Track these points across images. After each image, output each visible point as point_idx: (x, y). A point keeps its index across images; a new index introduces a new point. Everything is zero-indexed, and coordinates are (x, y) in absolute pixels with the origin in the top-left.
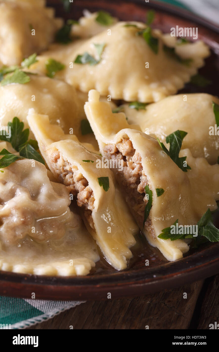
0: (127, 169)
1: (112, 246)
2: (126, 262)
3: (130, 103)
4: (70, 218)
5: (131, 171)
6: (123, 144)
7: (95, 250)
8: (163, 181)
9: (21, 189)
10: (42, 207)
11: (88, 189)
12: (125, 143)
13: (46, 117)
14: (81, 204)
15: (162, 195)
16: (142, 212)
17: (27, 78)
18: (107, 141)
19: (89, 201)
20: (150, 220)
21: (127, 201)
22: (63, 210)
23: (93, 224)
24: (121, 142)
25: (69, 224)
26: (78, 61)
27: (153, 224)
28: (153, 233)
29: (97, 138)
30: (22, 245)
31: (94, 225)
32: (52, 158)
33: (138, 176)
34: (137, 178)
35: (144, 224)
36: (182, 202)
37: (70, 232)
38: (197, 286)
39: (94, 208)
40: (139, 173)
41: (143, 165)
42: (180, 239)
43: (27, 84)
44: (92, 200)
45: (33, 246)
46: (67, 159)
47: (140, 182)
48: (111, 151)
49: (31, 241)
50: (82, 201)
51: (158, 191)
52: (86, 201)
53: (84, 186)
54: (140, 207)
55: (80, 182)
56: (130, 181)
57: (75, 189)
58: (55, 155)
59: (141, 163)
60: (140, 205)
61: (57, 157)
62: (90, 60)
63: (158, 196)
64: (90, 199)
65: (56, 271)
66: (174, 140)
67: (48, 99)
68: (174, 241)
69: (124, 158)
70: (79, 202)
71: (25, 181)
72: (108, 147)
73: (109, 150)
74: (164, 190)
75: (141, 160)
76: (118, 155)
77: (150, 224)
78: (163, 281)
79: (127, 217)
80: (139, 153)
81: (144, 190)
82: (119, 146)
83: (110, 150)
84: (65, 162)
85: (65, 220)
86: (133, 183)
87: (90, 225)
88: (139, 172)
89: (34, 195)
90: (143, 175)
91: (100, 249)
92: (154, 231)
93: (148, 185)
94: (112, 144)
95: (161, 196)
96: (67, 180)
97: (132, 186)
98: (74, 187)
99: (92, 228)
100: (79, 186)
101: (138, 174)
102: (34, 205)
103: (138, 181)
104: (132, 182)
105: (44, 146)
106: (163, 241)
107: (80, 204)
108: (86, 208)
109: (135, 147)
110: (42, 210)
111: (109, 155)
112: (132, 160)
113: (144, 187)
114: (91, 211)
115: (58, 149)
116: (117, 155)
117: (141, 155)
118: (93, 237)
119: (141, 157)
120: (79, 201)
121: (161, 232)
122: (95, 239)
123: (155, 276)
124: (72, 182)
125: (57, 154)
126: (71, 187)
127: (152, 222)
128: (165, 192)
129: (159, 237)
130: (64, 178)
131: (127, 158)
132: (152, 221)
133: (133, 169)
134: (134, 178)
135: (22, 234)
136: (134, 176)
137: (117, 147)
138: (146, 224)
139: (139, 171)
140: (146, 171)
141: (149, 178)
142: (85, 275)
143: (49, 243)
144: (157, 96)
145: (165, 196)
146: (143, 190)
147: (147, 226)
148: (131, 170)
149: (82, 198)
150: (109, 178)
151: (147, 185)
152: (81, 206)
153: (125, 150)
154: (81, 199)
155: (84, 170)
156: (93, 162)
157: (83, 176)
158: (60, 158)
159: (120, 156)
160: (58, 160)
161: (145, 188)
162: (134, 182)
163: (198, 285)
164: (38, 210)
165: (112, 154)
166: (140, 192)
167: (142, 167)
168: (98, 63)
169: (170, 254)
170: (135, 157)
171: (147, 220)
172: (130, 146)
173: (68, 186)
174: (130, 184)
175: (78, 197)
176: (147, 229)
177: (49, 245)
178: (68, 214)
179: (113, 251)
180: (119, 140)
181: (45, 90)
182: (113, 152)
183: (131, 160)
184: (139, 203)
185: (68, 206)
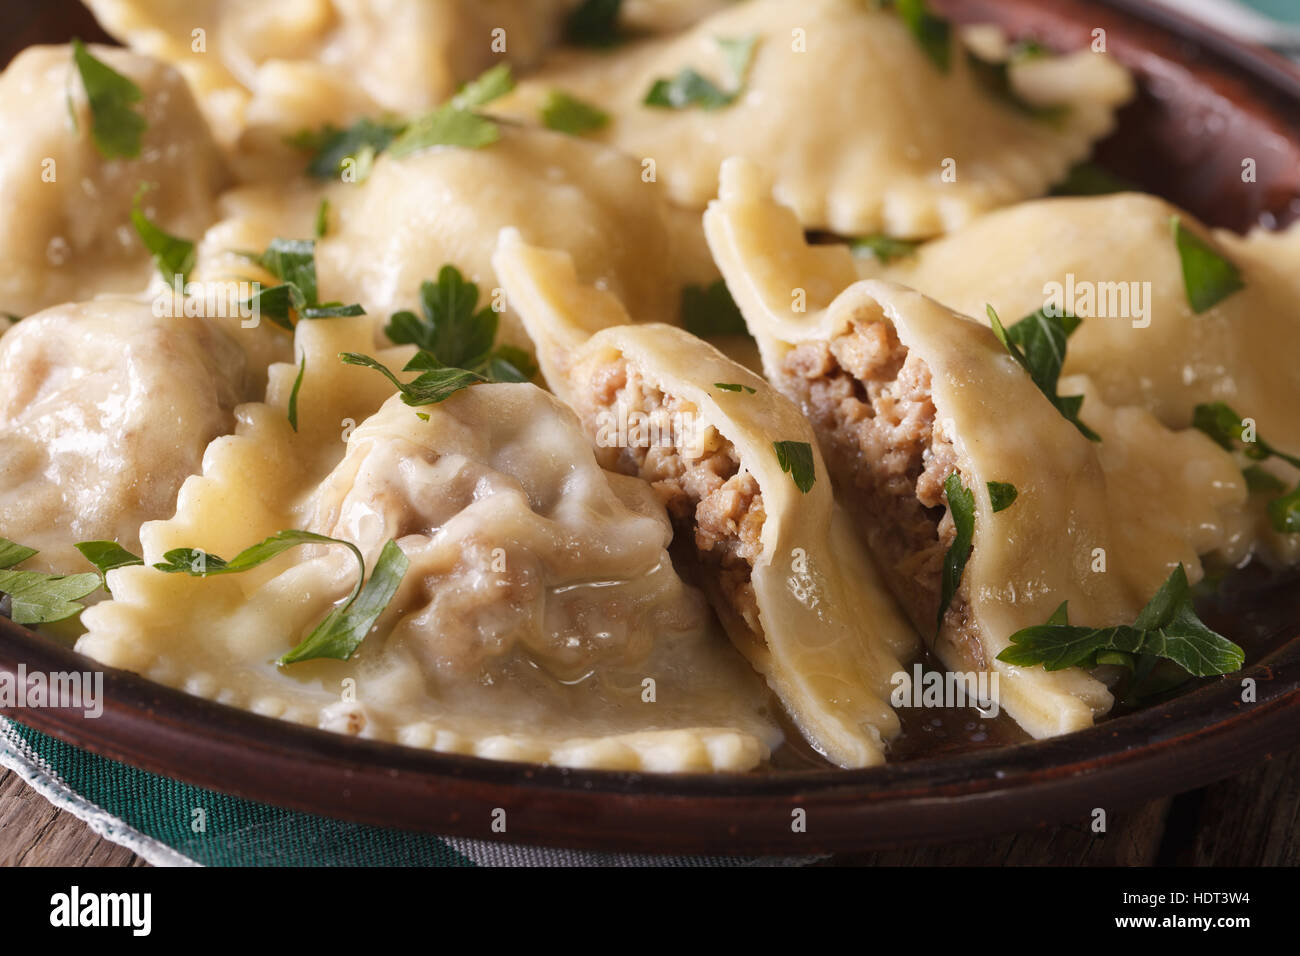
0: (873, 426)
1: (828, 695)
2: (882, 745)
3: (850, 241)
4: (670, 590)
5: (887, 431)
6: (857, 337)
7: (761, 712)
8: (1014, 459)
9: (496, 476)
10: (574, 541)
11: (737, 483)
12: (864, 334)
13: (563, 258)
14: (710, 538)
15: (1010, 508)
16: (932, 575)
17: (488, 132)
18: (795, 334)
19: (743, 527)
20: (965, 603)
21: (871, 544)
22: (647, 558)
23: (756, 612)
24: (850, 330)
25: (665, 614)
26: (657, 97)
27: (977, 615)
28: (977, 649)
29: (754, 328)
30: (499, 681)
31: (759, 616)
32: (597, 385)
33: (916, 450)
34: (911, 456)
35: (941, 619)
36: (1079, 540)
37: (670, 647)
38: (1137, 854)
39: (760, 550)
40: (919, 435)
41: (936, 401)
42: (1078, 665)
43: (486, 147)
44: (753, 523)
45: (537, 687)
46: (655, 380)
47: (922, 470)
48: (807, 369)
49: (532, 667)
50: (715, 530)
51: (995, 490)
52: (731, 525)
53: (720, 478)
54: (927, 560)
55: (706, 463)
56: (884, 469)
57: (685, 492)
58: (607, 375)
59: (930, 397)
60: (921, 554)
61: (616, 382)
62: (703, 93)
63: (995, 511)
64: (747, 517)
65: (636, 758)
66: (1038, 335)
67: (565, 202)
68: (1059, 674)
69: (859, 391)
70: (705, 533)
71: (507, 453)
72: (800, 355)
73: (803, 364)
74: (1018, 490)
75: (930, 384)
76: (835, 383)
77: (964, 618)
78: (1030, 789)
79: (874, 599)
80: (921, 360)
81: (940, 494)
82: (840, 347)
83: (808, 364)
84: (645, 397)
85: (653, 596)
86: (895, 475)
87: (744, 614)
88: (922, 432)
89: (539, 503)
90: (935, 440)
91: (781, 704)
92: (982, 640)
93: (959, 472)
94: (814, 343)
95: (1005, 512)
96: (655, 464)
97: (894, 486)
98: (682, 486)
99: (750, 629)
100: (700, 478)
101: (919, 437)
102: (544, 530)
103: (916, 467)
104: (891, 470)
105: (563, 352)
106: (1018, 673)
107: (707, 540)
108: (730, 556)
109: (905, 336)
110: (572, 552)
111: (803, 385)
112: (891, 393)
113: (940, 482)
114: (745, 567)
115: (622, 349)
116: (832, 381)
117: (930, 367)
118: (753, 663)
119: (931, 371)
120: (703, 531)
121: (1008, 644)
122: (760, 671)
123: (1000, 775)
124: (672, 469)
125: (614, 372)
126: (671, 484)
127: (971, 609)
128: (1019, 496)
129: (1001, 657)
130: (639, 461)
131: (871, 388)
132: (974, 604)
133: (897, 422)
134: (899, 457)
135: (499, 635)
136: (899, 447)
137: (834, 351)
138: (950, 618)
139: (921, 427)
140: (947, 423)
141: (961, 446)
142: (741, 769)
143: (598, 680)
144: (955, 210)
145: (1019, 510)
146: (935, 493)
147: (954, 627)
148: (889, 428)
149: (715, 518)
150: (812, 447)
151: (955, 472)
152: (709, 549)
153: (866, 359)
154: (711, 521)
155: (723, 414)
156: (752, 391)
157: (721, 433)
158: (627, 386)
159: (842, 387)
160: (621, 396)
161: (944, 484)
162: (900, 470)
163: (1141, 852)
164: (559, 552)
165: (813, 381)
166: (924, 501)
167: (935, 410)
168: (729, 100)
169: (1046, 716)
170: (905, 374)
171: (955, 603)
172: (883, 342)
173: (657, 481)
174: (886, 477)
175: (698, 517)
176: (954, 638)
177: (596, 687)
178: (663, 573)
179: (833, 708)
180: (843, 326)
181: (555, 173)
182: (817, 371)
183: (887, 393)
184: (919, 546)
185: (664, 546)
